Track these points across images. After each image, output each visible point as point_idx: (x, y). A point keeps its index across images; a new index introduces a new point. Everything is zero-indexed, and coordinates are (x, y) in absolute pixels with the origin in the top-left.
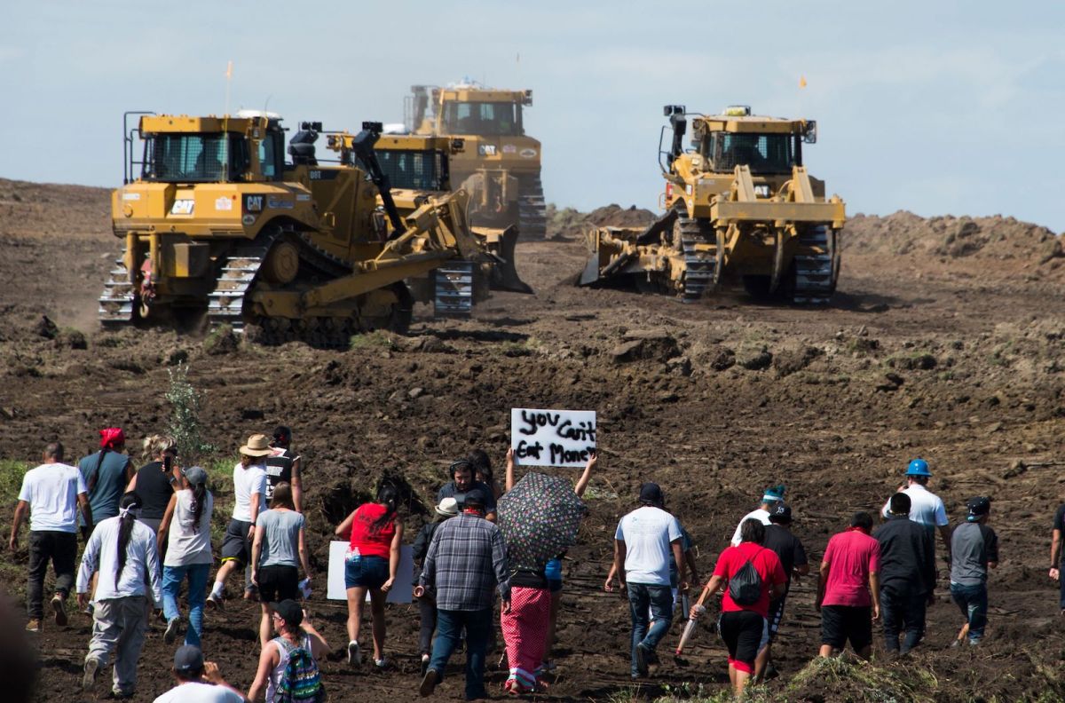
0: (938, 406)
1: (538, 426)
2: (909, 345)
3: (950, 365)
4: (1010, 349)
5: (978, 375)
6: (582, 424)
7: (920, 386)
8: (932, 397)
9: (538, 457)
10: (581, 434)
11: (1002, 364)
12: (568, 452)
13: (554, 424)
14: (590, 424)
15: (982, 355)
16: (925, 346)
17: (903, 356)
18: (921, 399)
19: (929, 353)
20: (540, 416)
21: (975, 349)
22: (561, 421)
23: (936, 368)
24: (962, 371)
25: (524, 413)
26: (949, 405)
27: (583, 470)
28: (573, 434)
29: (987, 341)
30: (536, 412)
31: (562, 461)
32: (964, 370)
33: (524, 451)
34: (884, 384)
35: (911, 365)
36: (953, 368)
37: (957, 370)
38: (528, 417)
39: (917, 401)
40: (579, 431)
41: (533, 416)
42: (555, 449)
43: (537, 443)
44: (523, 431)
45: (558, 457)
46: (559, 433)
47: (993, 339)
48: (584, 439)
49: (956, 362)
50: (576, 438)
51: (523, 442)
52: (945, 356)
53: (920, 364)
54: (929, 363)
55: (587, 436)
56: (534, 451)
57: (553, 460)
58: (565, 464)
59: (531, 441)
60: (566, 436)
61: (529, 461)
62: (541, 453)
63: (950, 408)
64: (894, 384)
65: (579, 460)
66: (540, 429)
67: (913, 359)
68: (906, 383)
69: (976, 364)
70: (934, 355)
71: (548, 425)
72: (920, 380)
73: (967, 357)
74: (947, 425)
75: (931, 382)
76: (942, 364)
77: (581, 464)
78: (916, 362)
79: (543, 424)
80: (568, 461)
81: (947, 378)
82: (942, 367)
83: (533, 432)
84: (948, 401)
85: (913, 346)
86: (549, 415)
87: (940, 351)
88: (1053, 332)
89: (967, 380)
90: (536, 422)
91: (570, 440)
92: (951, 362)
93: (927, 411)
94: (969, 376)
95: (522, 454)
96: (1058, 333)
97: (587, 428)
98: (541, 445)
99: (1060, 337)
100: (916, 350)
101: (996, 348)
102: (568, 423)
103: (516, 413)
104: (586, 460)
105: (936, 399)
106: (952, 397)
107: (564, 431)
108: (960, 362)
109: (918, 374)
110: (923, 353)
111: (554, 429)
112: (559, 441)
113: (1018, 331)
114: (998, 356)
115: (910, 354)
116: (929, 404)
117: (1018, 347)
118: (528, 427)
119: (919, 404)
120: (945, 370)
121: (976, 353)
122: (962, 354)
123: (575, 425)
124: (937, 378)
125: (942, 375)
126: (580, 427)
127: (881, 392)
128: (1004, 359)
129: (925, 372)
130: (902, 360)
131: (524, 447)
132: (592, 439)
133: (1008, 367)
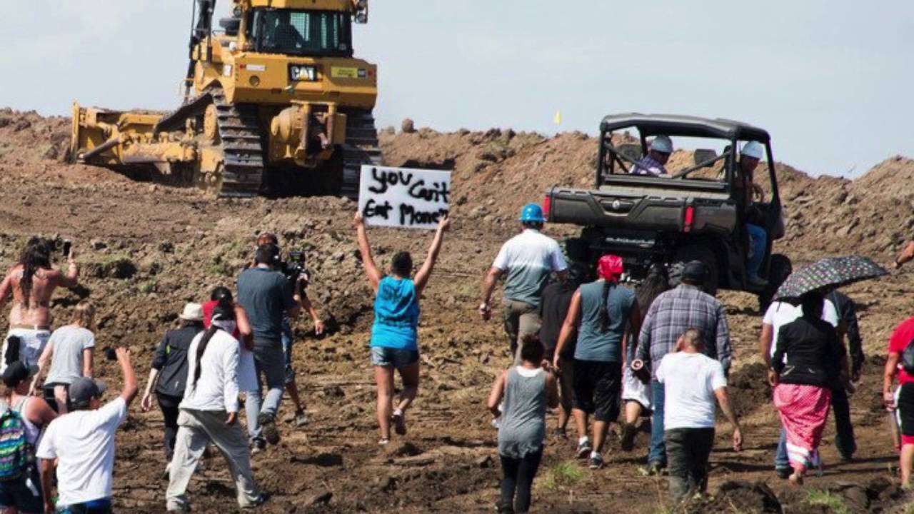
0: (135, 325)
1: (388, 184)
2: (100, 246)
3: (153, 273)
4: (235, 251)
5: (190, 287)
6: (436, 185)
7: (112, 299)
8: (128, 314)
9: (386, 217)
10: (434, 195)
11: (224, 272)
12: (419, 213)
13: (405, 183)
14: (444, 184)
15: (197, 261)
16: (122, 247)
17: (90, 261)
18: (112, 317)
19: (126, 257)
20: (392, 174)
21: (188, 252)
22: (413, 181)
23: (134, 277)
24: (170, 280)
25: (374, 171)
26: (150, 325)
27: (434, 231)
28: (426, 195)
29: (204, 241)
30: (388, 170)
31: (411, 222)
32: (173, 280)
33: (372, 210)
34: (63, 297)
35: (101, 273)
36: (158, 276)
37: (163, 279)
38: (379, 175)
39: (107, 319)
40: (431, 192)
41: (384, 174)
42: (405, 209)
43: (387, 203)
44: (372, 189)
45: (408, 218)
46: (410, 192)
47: (213, 238)
48: (437, 200)
49: (162, 269)
50: (428, 199)
51: (372, 201)
52: (148, 261)
53: (114, 271)
54: (126, 270)
55: (441, 197)
56: (383, 211)
57: (402, 221)
58: (415, 226)
59: (380, 200)
60: (418, 196)
61: (376, 221)
62: (390, 213)
63: (151, 328)
64: (77, 297)
65: (430, 222)
66: (391, 188)
67: (104, 263)
68: (92, 296)
69: (189, 272)
70: (133, 260)
71: (399, 184)
72: (113, 292)
73: (178, 262)
74: (145, 350)
75: (128, 295)
76: (143, 271)
77: (433, 226)
78: (108, 268)
79: (394, 183)
80: (419, 222)
81: (149, 291)
82: (143, 275)
83: (383, 190)
84: (149, 319)
85: (105, 246)
86: (401, 174)
87: (141, 254)
88: (292, 229)
89: (176, 294)
90: (387, 180)
91: (422, 201)
92: (155, 269)
93: (119, 333)
94: (178, 287)
95: (370, 213)
96: (299, 230)
97: (441, 189)
98: (390, 204)
99: (302, 236)
100: (109, 252)
101: (215, 251)
102: (421, 183)
103: (366, 170)
104: (437, 222)
105: (131, 317)
106: (153, 314)
107: (416, 191)
108: (167, 269)
109: (111, 284)
110: (118, 257)
111: (407, 188)
112: (410, 201)
113: (247, 227)
114: (218, 260)
115: (101, 258)
116: (123, 323)
117: (245, 249)
118: (378, 185)
119: (109, 323)
120: (147, 279)
121: (189, 257)
122: (170, 257)
123: (428, 186)
124: (136, 290)
125: (142, 286)
126: (433, 188)
127: (58, 306)
128: (226, 266)
129: (120, 282)
130: (89, 265)
131: (372, 206)
132: (446, 200)
133: (231, 275)
